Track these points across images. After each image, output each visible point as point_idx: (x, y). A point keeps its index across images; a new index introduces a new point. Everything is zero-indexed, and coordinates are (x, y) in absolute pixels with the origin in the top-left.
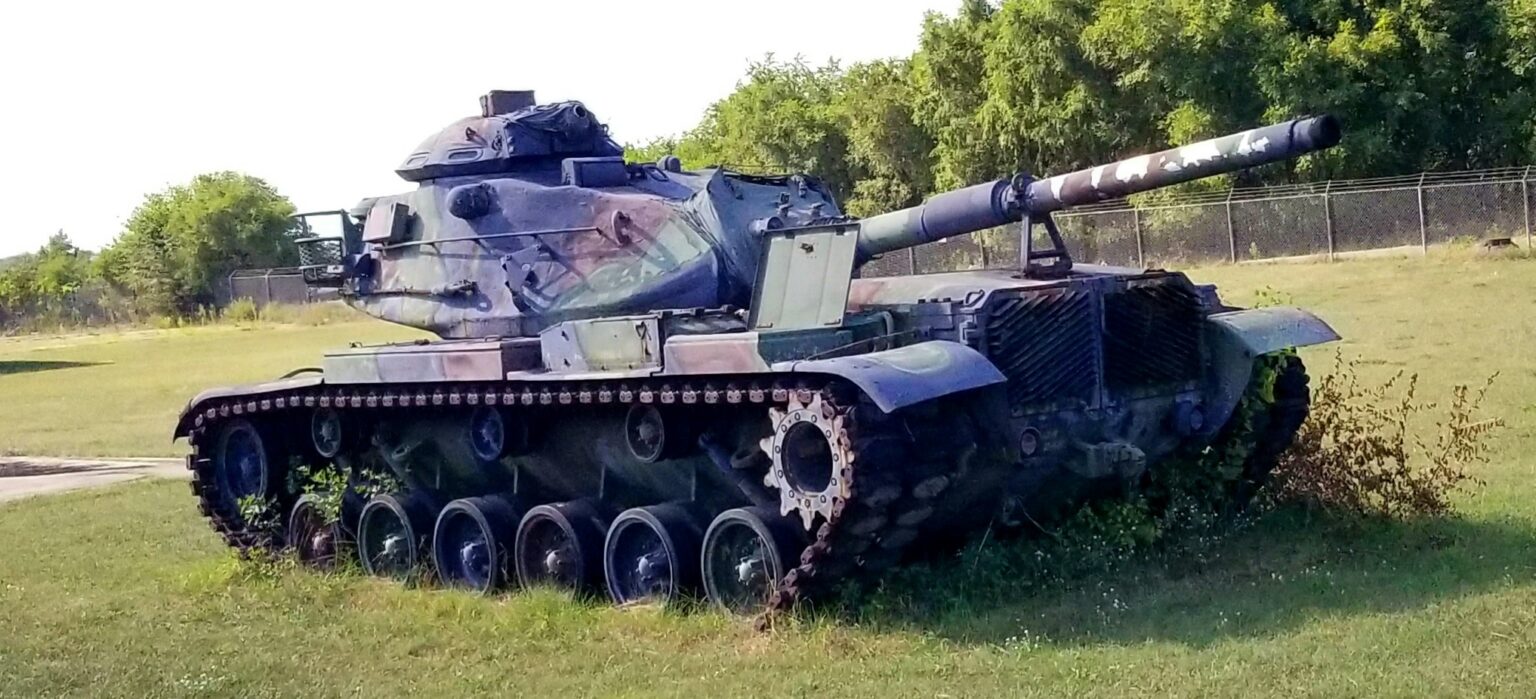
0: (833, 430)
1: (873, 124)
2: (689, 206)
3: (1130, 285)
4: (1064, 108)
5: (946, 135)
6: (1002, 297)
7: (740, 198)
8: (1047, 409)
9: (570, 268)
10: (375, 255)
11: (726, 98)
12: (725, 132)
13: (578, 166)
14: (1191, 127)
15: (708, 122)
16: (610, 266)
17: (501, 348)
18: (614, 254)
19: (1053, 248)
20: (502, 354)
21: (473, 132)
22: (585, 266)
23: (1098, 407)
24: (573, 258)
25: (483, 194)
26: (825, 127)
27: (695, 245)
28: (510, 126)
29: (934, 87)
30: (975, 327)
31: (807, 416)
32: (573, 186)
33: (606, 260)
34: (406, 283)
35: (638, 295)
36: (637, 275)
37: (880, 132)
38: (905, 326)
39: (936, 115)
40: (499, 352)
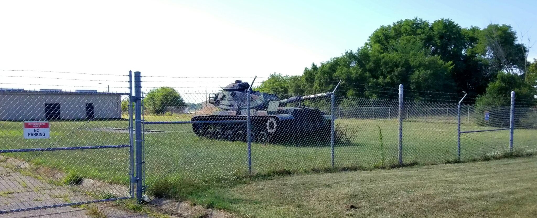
0: (275, 122)
1: (294, 88)
2: (260, 97)
4: (329, 88)
5: (307, 91)
6: (296, 110)
10: (219, 100)
11: (266, 81)
12: (265, 87)
14: (351, 93)
15: (262, 85)
18: (250, 102)
20: (236, 113)
21: (233, 85)
25: (234, 93)
26: (284, 87)
27: (260, 101)
28: (239, 85)
29: (305, 82)
30: (292, 113)
31: (272, 121)
34: (223, 104)
35: (253, 107)
36: (253, 104)
37: (294, 90)
38: (285, 112)
39: (305, 87)
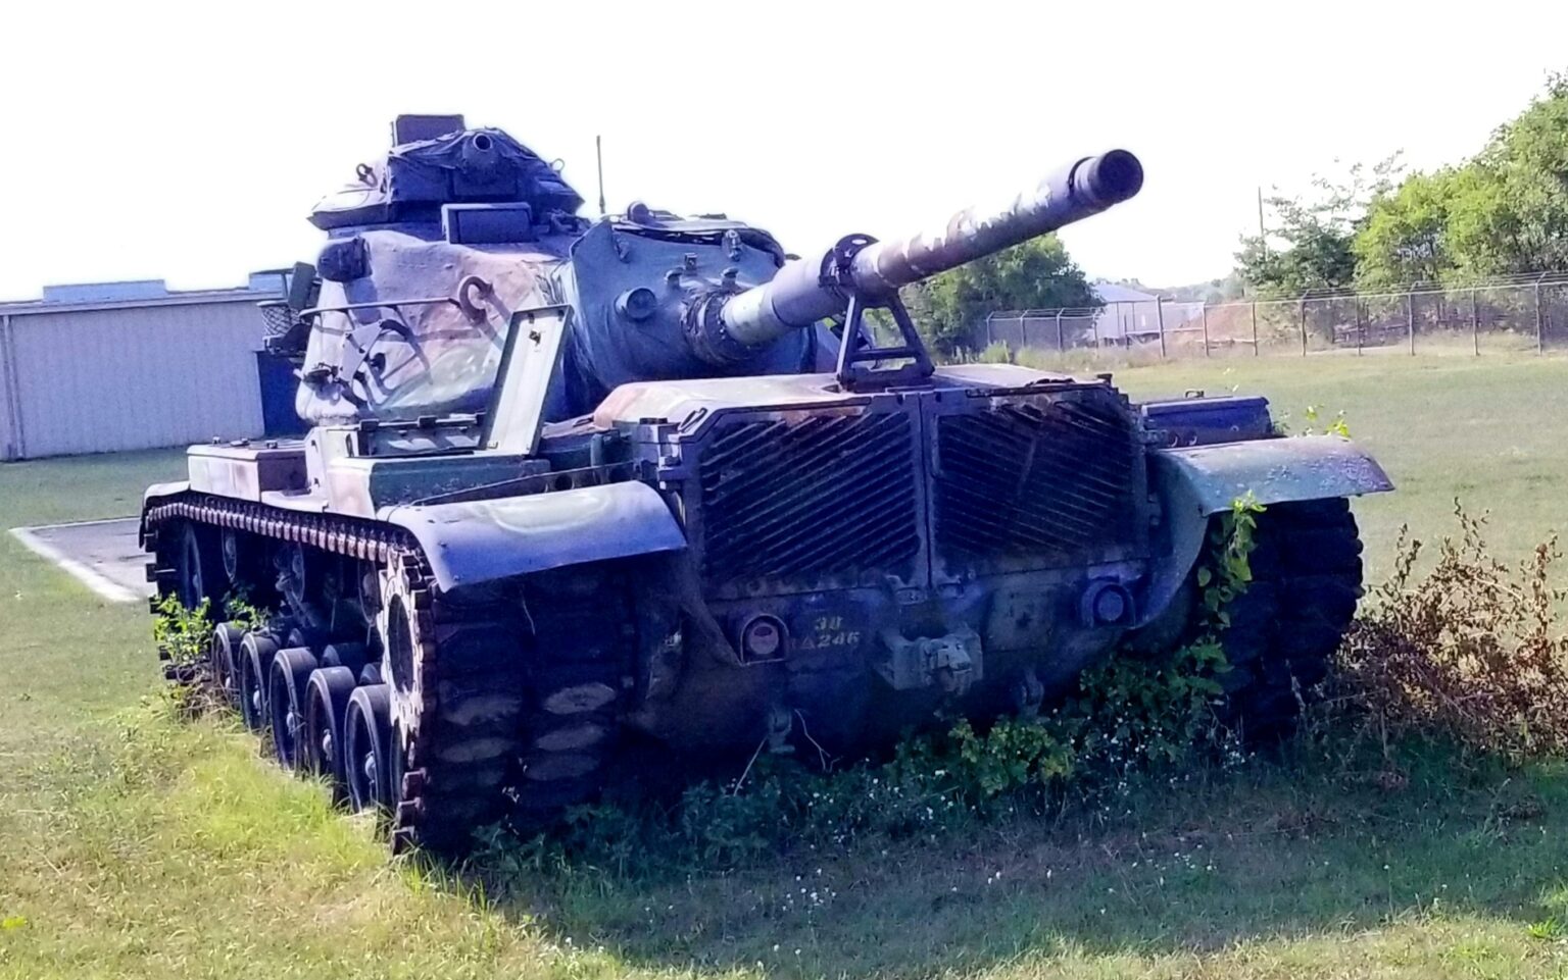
2: (559, 271)
3: (995, 402)
6: (738, 418)
7: (627, 260)
8: (820, 586)
9: (419, 352)
13: (454, 214)
16: (458, 349)
17: (259, 459)
18: (464, 334)
19: (902, 342)
20: (259, 466)
21: (369, 170)
22: (432, 349)
23: (924, 583)
24: (424, 338)
25: (358, 250)
28: (392, 161)
30: (679, 463)
31: (398, 587)
32: (447, 242)
33: (456, 341)
35: (477, 390)
36: (479, 366)
40: (255, 464)
